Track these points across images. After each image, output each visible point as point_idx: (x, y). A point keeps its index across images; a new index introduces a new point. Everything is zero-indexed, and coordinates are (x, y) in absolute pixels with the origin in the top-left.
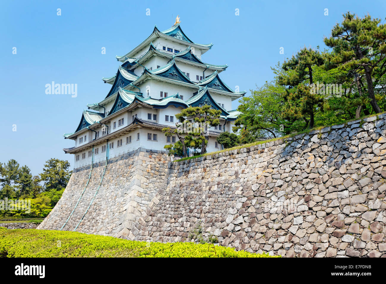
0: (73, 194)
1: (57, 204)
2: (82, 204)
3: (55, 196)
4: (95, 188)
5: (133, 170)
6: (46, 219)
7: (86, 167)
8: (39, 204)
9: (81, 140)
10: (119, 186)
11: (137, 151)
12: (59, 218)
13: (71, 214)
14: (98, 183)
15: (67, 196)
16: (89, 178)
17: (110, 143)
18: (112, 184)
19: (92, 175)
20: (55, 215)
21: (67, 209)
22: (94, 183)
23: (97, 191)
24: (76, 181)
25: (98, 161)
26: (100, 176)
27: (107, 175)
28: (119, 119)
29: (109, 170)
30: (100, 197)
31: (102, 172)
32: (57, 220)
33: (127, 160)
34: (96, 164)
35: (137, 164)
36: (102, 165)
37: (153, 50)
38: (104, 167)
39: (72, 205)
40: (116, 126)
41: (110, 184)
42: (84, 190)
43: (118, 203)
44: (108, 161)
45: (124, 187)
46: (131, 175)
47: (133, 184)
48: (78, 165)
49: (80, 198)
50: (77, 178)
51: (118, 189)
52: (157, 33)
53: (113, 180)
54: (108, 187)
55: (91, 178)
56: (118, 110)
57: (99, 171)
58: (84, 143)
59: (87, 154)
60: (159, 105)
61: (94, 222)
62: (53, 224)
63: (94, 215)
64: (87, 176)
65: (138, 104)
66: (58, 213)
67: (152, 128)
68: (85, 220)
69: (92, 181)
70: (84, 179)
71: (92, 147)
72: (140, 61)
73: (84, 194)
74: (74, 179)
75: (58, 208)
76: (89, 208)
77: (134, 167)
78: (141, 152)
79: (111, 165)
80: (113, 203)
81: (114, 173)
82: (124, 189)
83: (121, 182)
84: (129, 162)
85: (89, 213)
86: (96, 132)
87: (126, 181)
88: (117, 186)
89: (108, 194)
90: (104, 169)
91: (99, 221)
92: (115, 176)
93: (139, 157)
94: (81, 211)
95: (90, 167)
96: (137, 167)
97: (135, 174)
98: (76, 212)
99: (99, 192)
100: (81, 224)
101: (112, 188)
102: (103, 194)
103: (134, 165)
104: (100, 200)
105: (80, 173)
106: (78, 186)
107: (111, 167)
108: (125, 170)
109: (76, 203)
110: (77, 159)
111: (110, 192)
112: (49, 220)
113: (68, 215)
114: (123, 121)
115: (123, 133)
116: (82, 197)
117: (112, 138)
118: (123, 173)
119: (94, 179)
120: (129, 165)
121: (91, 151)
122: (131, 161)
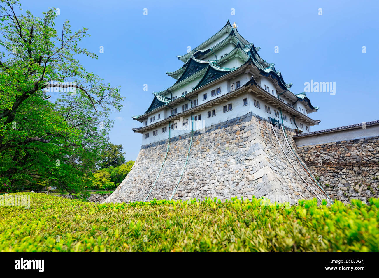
1: (127, 176)
2: (165, 175)
4: (181, 159)
5: (245, 135)
6: (116, 191)
7: (159, 142)
8: (101, 178)
9: (153, 119)
10: (226, 154)
11: (246, 117)
12: (134, 190)
13: (153, 185)
14: (183, 154)
15: (139, 169)
16: (167, 151)
17: (194, 116)
18: (210, 153)
19: (171, 148)
20: (128, 187)
21: (144, 181)
22: (176, 155)
23: (186, 161)
24: (147, 156)
25: (177, 135)
26: (185, 147)
27: (197, 146)
28: (213, 89)
29: (198, 141)
30: (195, 166)
31: (186, 144)
32: (134, 191)
33: (229, 128)
34: (175, 138)
35: (251, 128)
36: (185, 137)
37: (233, 35)
38: (188, 139)
39: (150, 176)
40: (207, 97)
41: (207, 153)
42: (162, 162)
43: (236, 171)
44: (194, 132)
45: (238, 153)
46: (246, 141)
47: (256, 149)
48: (148, 141)
49: (160, 170)
50: (149, 153)
51: (225, 156)
52: (228, 27)
53: (210, 149)
54: (204, 156)
55: (169, 151)
56: (208, 82)
57: (181, 143)
58: (157, 121)
59: (160, 131)
60: (265, 72)
61: (201, 193)
62: (128, 195)
63: (195, 185)
64: (162, 149)
65: (248, 67)
66: (131, 185)
67: (257, 94)
68: (181, 191)
69: (173, 153)
70: (158, 153)
71: (168, 123)
72: (214, 50)
73: (164, 166)
74: (145, 154)
75: (129, 181)
76: (180, 178)
77: (247, 132)
78: (253, 117)
79: (199, 136)
80: (224, 172)
81: (209, 142)
82: (239, 155)
83: (227, 149)
84: (234, 128)
85: (183, 184)
86: (172, 109)
87: (238, 147)
88: (221, 154)
89: (208, 163)
90: (189, 141)
91: (210, 192)
92: (213, 144)
93: (253, 122)
94: (168, 182)
95: (167, 141)
96: (253, 131)
97: (254, 138)
98: (160, 183)
99: (190, 162)
100: (177, 196)
101: (212, 157)
102: (197, 163)
103: (245, 130)
104: (195, 169)
105: (152, 148)
106: (151, 159)
107: (200, 138)
108: (230, 137)
109: (155, 174)
110: (146, 137)
111: (210, 161)
112: (120, 191)
113: (148, 186)
114: (219, 90)
115: (221, 101)
116: (163, 169)
117: (199, 110)
118: (227, 140)
119: (175, 151)
120: (235, 132)
121: (166, 128)
122: (237, 127)
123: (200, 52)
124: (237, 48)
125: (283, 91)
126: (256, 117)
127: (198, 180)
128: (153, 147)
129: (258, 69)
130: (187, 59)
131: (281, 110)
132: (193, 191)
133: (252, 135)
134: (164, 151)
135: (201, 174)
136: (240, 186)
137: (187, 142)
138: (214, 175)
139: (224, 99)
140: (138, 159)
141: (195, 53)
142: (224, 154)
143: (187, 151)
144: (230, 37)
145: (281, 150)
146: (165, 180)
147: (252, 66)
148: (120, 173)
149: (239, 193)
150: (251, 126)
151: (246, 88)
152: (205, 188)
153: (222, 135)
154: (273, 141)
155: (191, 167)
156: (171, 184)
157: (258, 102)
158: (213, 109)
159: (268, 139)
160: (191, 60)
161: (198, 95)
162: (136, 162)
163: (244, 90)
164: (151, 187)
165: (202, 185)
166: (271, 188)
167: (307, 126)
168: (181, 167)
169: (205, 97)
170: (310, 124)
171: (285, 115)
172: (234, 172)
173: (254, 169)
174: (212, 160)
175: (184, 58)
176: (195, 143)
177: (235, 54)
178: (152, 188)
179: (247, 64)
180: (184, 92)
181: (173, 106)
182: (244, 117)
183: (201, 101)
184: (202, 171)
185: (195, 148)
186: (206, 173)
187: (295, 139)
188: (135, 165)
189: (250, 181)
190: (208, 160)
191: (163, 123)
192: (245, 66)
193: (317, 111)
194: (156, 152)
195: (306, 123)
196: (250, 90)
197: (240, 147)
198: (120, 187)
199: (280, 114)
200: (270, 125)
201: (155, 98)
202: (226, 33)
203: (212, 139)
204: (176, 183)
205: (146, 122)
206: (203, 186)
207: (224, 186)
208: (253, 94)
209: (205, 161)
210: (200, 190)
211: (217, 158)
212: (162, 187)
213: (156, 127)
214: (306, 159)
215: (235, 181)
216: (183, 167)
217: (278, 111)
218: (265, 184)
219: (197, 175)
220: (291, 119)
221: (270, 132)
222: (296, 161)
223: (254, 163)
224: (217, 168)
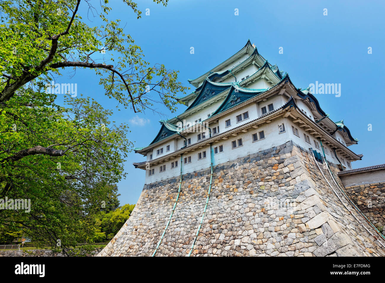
0: (151, 212)
1: (125, 225)
2: (177, 222)
3: (104, 219)
4: (198, 202)
5: (286, 170)
6: (110, 244)
7: (168, 180)
9: (160, 151)
11: (284, 146)
12: (135, 243)
13: (161, 237)
14: (201, 195)
15: (141, 216)
16: (179, 191)
17: (214, 147)
18: (238, 194)
19: (183, 187)
20: (126, 239)
21: (147, 231)
22: (191, 196)
23: (206, 205)
24: (152, 197)
25: (191, 171)
26: (203, 187)
27: (219, 184)
28: (238, 114)
29: (220, 178)
30: (218, 212)
31: (204, 182)
32: (134, 245)
33: (262, 161)
34: (189, 174)
35: (294, 160)
36: (202, 174)
37: (257, 55)
38: (207, 175)
39: (157, 225)
40: (231, 123)
41: (235, 194)
42: (173, 206)
43: (281, 218)
44: (214, 167)
45: (279, 194)
46: (288, 177)
47: (304, 187)
48: (153, 180)
49: (171, 216)
50: (154, 194)
51: (261, 198)
52: (249, 47)
53: (237, 188)
54: (230, 198)
55: (181, 191)
56: (232, 106)
57: (197, 181)
58: (165, 153)
59: (168, 165)
60: (302, 93)
61: (231, 249)
62: (126, 251)
63: (222, 237)
64: (172, 189)
65: (284, 87)
66: (131, 237)
67: (295, 120)
68: (202, 245)
69: (187, 194)
70: (167, 194)
71: (179, 156)
72: (233, 71)
73: (175, 211)
74: (149, 195)
75: (128, 230)
76: (199, 227)
77: (288, 166)
78: (294, 146)
79: (222, 172)
80: (263, 219)
81: (235, 179)
82: (280, 196)
83: (263, 188)
84: (270, 162)
85: (204, 235)
86: (185, 140)
87: (277, 186)
88: (254, 195)
89: (237, 207)
90: (208, 179)
91: (245, 248)
92: (241, 182)
93: (295, 153)
94: (182, 232)
95: (178, 179)
96: (297, 165)
97: (299, 173)
98: (170, 234)
99: (211, 206)
100: (197, 252)
101: (243, 198)
102: (222, 207)
103: (286, 163)
104: (220, 215)
105: (158, 188)
106: (157, 202)
107: (223, 174)
108: (265, 173)
109: (164, 222)
110: (150, 174)
111: (240, 204)
112: (115, 245)
113: (153, 238)
114: (246, 115)
115: (249, 129)
116: (174, 215)
117: (221, 140)
118: (261, 176)
119: (189, 192)
120: (272, 166)
121: (177, 162)
122: (273, 160)
123: (216, 74)
124: (265, 68)
125: (322, 117)
126: (297, 147)
127: (226, 231)
128: (160, 187)
129: (296, 89)
130: (199, 83)
131: (320, 141)
132: (219, 246)
133: (296, 170)
134: (175, 192)
135: (229, 222)
136: (290, 240)
137: (205, 180)
138: (247, 223)
139: (253, 125)
140: (139, 202)
141: (211, 75)
142: (258, 195)
143: (206, 191)
144: (253, 57)
145: (332, 190)
146: (178, 229)
147: (288, 85)
148: (113, 220)
149: (289, 249)
150: (293, 158)
151: (284, 110)
152: (237, 242)
153: (253, 170)
154: (320, 178)
155: (213, 212)
156: (187, 236)
157: (296, 129)
158: (239, 138)
159: (315, 175)
160: (206, 83)
161: (219, 121)
162: (136, 206)
163: (281, 114)
164: (158, 240)
165: (232, 237)
166: (339, 243)
167: (348, 162)
168: (199, 212)
169: (228, 123)
170: (351, 159)
171: (325, 146)
172: (277, 219)
173: (307, 216)
174: (242, 203)
175: (196, 82)
176: (217, 181)
177: (262, 74)
178: (160, 240)
179: (283, 83)
180: (198, 119)
181: (186, 135)
182: (283, 148)
183: (223, 129)
184: (230, 218)
185: (217, 188)
186: (236, 220)
187: (341, 177)
188: (136, 209)
189: (303, 232)
190: (236, 202)
191: (173, 157)
192: (281, 85)
193: (357, 144)
194: (164, 193)
195: (346, 157)
196: (288, 114)
197: (281, 185)
198: (116, 239)
199: (320, 145)
200: (312, 158)
201: (163, 127)
202: (246, 53)
203: (240, 175)
204: (194, 234)
205: (151, 156)
206: (234, 239)
207: (266, 240)
208: (290, 118)
209: (233, 204)
210: (229, 244)
211: (249, 201)
212: (174, 239)
213: (164, 161)
214: (360, 203)
215: (281, 232)
216: (202, 212)
217: (317, 141)
218: (329, 236)
219: (224, 223)
220: (331, 151)
221: (315, 166)
222: (350, 205)
223: (306, 207)
224: (251, 214)
